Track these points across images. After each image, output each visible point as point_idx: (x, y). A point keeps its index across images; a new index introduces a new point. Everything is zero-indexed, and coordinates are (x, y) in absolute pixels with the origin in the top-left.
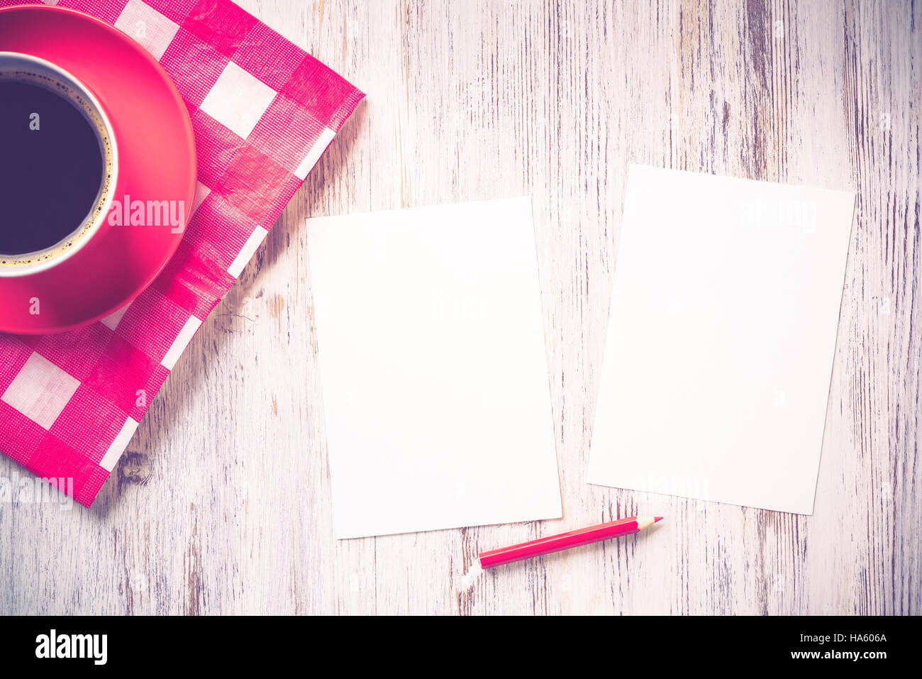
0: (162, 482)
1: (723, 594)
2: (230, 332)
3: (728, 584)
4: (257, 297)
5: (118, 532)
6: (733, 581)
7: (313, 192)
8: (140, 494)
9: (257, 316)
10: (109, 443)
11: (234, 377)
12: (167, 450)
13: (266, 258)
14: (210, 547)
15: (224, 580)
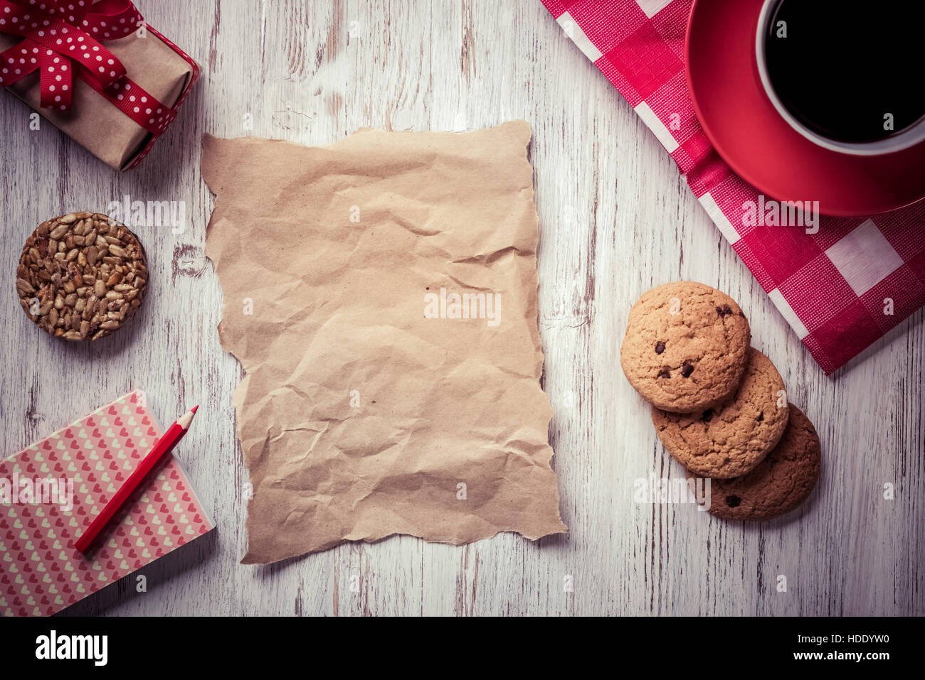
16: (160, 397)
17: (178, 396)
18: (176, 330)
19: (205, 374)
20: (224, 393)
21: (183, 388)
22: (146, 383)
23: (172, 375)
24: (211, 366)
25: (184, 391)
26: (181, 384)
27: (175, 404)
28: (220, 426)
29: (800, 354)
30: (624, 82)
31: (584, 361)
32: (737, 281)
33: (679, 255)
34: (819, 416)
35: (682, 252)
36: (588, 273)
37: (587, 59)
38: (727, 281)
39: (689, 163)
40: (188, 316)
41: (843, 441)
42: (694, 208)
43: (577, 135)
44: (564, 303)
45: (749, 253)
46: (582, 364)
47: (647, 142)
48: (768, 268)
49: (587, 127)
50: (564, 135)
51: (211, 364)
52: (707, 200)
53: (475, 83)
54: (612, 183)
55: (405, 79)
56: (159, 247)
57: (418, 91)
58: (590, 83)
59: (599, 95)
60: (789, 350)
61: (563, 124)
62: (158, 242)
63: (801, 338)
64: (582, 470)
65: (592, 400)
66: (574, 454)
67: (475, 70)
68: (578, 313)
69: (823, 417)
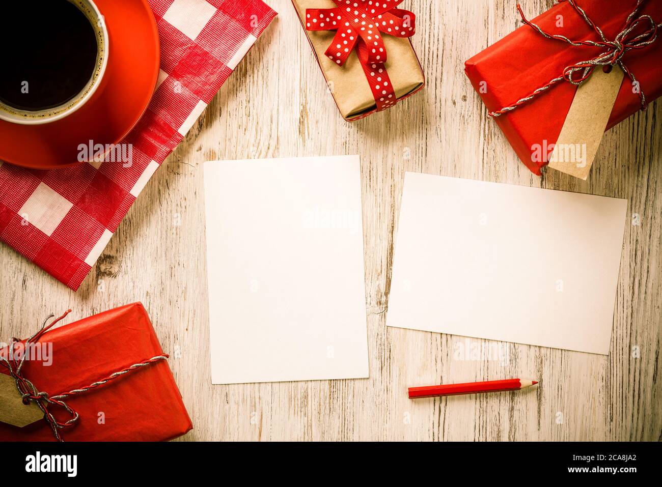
0: (127, 276)
1: (512, 366)
2: (178, 174)
3: (516, 359)
4: (197, 151)
5: (95, 310)
6: (519, 358)
7: (239, 79)
8: (111, 284)
9: (197, 164)
10: (92, 246)
11: (179, 205)
12: (131, 254)
13: (204, 124)
14: (158, 322)
15: (168, 346)
31: (384, 338)
34: (551, 378)
36: (387, 276)
40: (107, 304)
41: (568, 396)
43: (380, 179)
44: (370, 296)
46: (383, 340)
49: (387, 174)
50: (370, 179)
53: (309, 143)
55: (260, 140)
57: (269, 148)
61: (370, 171)
64: (383, 416)
65: (390, 366)
66: (377, 403)
67: (309, 135)
68: (380, 304)
69: (554, 379)
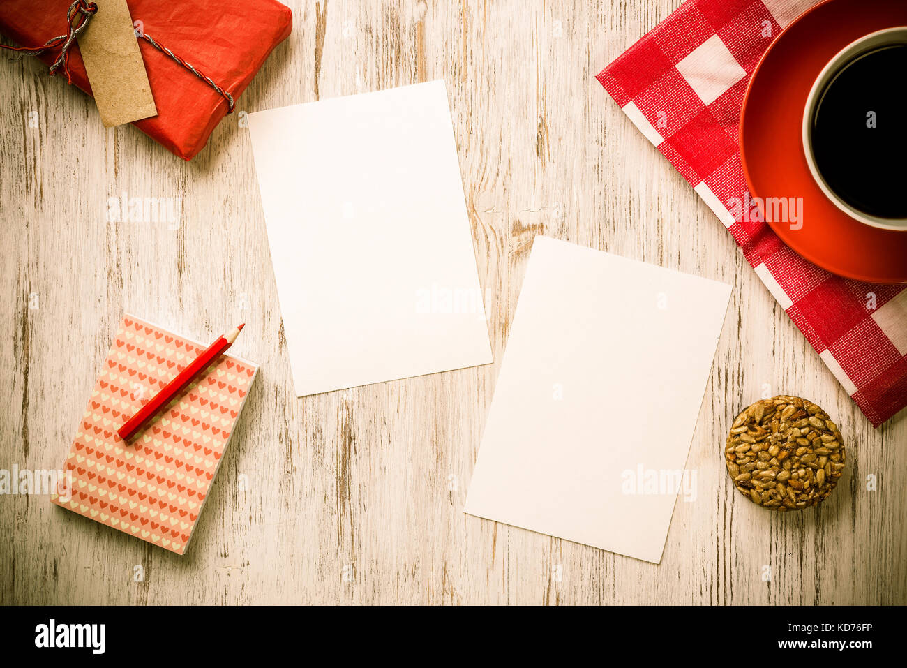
16: (270, 455)
17: (285, 453)
18: (283, 395)
19: (310, 434)
20: (326, 451)
21: (291, 446)
22: (256, 443)
23: (281, 434)
24: (315, 425)
25: (291, 448)
26: (289, 442)
27: (283, 461)
28: (324, 479)
29: (850, 408)
30: (685, 164)
32: (791, 342)
33: (738, 319)
35: (740, 317)
37: (651, 144)
38: (782, 342)
39: (745, 237)
42: (751, 275)
45: (801, 317)
47: (706, 217)
48: (818, 330)
51: (314, 424)
52: (762, 269)
54: (675, 254)
56: (267, 319)
58: (653, 165)
59: (663, 176)
60: (840, 405)
62: (266, 316)
63: (850, 395)
